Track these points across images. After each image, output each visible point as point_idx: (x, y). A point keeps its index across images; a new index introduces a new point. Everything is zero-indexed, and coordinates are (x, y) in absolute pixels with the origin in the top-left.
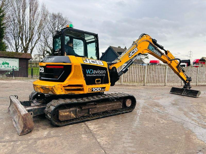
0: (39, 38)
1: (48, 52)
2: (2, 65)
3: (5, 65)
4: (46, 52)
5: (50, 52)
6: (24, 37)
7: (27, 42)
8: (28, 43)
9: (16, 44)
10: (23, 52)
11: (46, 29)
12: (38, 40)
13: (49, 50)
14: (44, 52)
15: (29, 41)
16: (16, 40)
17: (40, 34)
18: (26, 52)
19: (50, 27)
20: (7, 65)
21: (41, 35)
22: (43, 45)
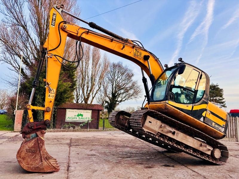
0: (99, 88)
1: (107, 102)
2: (77, 116)
3: (79, 117)
4: (105, 102)
5: (109, 101)
6: (85, 87)
7: (89, 92)
8: (89, 94)
9: (77, 94)
10: (84, 102)
11: (106, 79)
12: (98, 90)
13: (108, 100)
14: (103, 102)
15: (90, 91)
16: (77, 90)
17: (100, 84)
18: (86, 102)
19: (110, 76)
20: (81, 117)
21: (102, 85)
22: (103, 95)
